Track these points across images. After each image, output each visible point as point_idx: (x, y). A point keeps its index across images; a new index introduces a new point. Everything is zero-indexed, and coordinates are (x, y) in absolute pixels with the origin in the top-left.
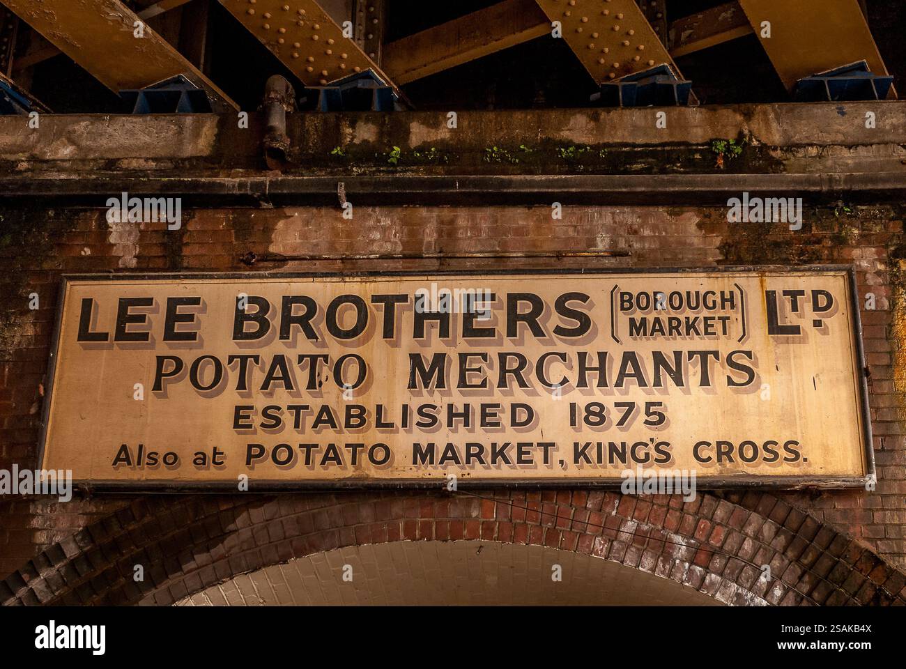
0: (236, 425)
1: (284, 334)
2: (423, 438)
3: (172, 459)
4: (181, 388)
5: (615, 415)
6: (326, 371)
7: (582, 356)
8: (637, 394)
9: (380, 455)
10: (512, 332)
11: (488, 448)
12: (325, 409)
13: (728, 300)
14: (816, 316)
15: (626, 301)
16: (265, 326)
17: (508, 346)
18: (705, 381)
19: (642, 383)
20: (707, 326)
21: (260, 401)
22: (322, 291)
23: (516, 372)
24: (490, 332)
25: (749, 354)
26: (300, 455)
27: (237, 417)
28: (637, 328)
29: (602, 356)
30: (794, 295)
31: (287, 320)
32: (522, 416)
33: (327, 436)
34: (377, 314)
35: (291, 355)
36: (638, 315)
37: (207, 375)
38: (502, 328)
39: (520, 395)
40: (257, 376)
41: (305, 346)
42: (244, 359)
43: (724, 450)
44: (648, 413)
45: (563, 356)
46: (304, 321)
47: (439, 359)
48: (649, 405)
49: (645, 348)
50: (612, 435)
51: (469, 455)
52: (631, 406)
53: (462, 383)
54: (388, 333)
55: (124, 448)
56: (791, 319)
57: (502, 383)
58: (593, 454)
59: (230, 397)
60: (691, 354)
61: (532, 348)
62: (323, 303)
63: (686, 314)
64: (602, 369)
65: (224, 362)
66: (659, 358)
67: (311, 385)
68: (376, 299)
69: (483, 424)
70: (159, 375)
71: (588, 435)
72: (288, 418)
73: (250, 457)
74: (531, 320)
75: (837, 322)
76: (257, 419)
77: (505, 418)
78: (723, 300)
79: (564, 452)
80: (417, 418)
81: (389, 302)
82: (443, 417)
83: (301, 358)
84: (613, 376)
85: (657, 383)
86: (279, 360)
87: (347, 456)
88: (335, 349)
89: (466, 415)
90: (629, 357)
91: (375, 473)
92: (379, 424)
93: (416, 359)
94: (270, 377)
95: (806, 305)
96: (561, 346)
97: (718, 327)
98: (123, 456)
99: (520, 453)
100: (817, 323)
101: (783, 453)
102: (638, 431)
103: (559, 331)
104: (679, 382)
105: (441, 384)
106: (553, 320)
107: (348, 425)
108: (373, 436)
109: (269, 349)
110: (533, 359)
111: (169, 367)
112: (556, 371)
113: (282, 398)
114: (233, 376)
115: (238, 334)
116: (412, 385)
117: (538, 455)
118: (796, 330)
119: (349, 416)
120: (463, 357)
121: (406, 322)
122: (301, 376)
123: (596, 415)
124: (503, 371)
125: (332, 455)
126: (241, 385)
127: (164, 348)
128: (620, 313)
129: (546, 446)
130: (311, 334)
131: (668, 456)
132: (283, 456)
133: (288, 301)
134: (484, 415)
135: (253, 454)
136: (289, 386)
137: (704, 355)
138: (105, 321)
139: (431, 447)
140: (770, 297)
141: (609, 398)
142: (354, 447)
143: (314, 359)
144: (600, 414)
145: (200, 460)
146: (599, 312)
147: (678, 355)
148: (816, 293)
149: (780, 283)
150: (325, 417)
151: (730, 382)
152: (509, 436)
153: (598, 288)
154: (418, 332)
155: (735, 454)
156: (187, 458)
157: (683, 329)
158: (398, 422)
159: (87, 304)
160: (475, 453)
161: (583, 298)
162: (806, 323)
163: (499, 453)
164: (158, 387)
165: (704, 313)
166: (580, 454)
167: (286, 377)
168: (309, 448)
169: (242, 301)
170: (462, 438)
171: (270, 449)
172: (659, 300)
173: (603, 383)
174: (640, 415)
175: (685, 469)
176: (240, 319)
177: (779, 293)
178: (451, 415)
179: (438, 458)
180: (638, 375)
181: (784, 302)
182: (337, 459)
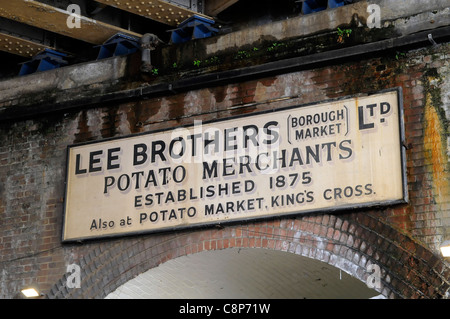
0: (136, 206)
1: (153, 160)
2: (209, 202)
3: (112, 224)
4: (113, 190)
5: (289, 180)
6: (169, 175)
7: (275, 153)
8: (298, 169)
9: (192, 212)
10: (245, 145)
11: (236, 204)
12: (170, 193)
13: (340, 114)
14: (382, 116)
15: (295, 122)
16: (145, 157)
17: (244, 152)
18: (329, 159)
19: (301, 163)
20: (331, 129)
21: (144, 193)
22: (167, 137)
23: (247, 165)
24: (236, 147)
25: (349, 141)
26: (160, 216)
27: (136, 202)
28: (299, 135)
29: (284, 152)
30: (371, 107)
31: (154, 153)
32: (250, 186)
33: (171, 206)
36: (299, 128)
37: (124, 184)
38: (241, 144)
39: (249, 176)
40: (143, 180)
41: (161, 165)
42: (138, 174)
43: (338, 192)
44: (304, 178)
45: (267, 154)
46: (161, 152)
47: (215, 163)
48: (304, 174)
49: (302, 145)
50: (288, 190)
51: (228, 208)
52: (296, 175)
53: (225, 174)
54: (194, 153)
55: (94, 221)
56: (368, 120)
57: (241, 172)
58: (279, 201)
59: (133, 192)
60: (323, 145)
61: (254, 152)
62: (168, 143)
63: (322, 124)
64: (284, 158)
65: (130, 176)
66: (309, 150)
67: (164, 183)
68: (189, 137)
69: (234, 192)
70: (106, 186)
71: (278, 192)
72: (155, 199)
73: (141, 219)
74: (253, 138)
75: (392, 118)
76: (144, 201)
77: (242, 188)
78: (338, 115)
79: (267, 202)
80: (206, 193)
81: (194, 138)
82: (217, 191)
83: (160, 170)
84: (288, 162)
85: (308, 162)
86: (151, 173)
87: (179, 214)
88: (174, 164)
89: (226, 189)
90: (296, 151)
91: (189, 221)
92: (192, 198)
93: (205, 164)
94: (148, 181)
95: (377, 110)
96: (267, 149)
97: (335, 128)
98: (94, 225)
99: (249, 204)
100: (382, 120)
101: (364, 191)
102: (300, 187)
103: (265, 142)
104: (317, 160)
105: (216, 176)
106: (263, 136)
107: (179, 200)
108: (189, 203)
109: (147, 167)
110: (254, 159)
111: (110, 181)
113: (153, 190)
114: (133, 182)
115: (136, 163)
116: (204, 177)
117: (256, 204)
118: (372, 126)
119: (179, 195)
120: (225, 160)
121: (201, 145)
122: (160, 178)
123: (281, 182)
124: (241, 165)
125: (173, 215)
126: (137, 187)
127: (107, 173)
128: (291, 129)
129: (259, 200)
130: (163, 159)
131: (312, 198)
132: (154, 217)
133: (154, 144)
134: (234, 188)
135: (143, 216)
136: (155, 185)
137: (329, 145)
138: (85, 164)
140: (360, 110)
141: (286, 173)
142: (182, 210)
143: (165, 170)
144: (283, 182)
145: (123, 223)
146: (282, 128)
147: (317, 146)
148: (382, 104)
149: (365, 101)
150: (170, 197)
151: (341, 157)
152: (244, 197)
153: (282, 116)
154: (206, 151)
155: (342, 194)
156: (118, 223)
157: (319, 133)
158: (199, 196)
159: (78, 156)
160: (230, 207)
161: (276, 123)
162: (377, 121)
163: (240, 206)
164: (105, 192)
165: (329, 123)
166: (274, 202)
167: (154, 181)
168: (163, 212)
169: (136, 147)
170: (224, 200)
171: (148, 215)
172: (309, 119)
173: (284, 165)
174: (300, 179)
175: (320, 204)
176: (136, 154)
177: (365, 107)
178: (220, 190)
179: (215, 211)
180: (299, 159)
181: (367, 112)
182: (175, 216)
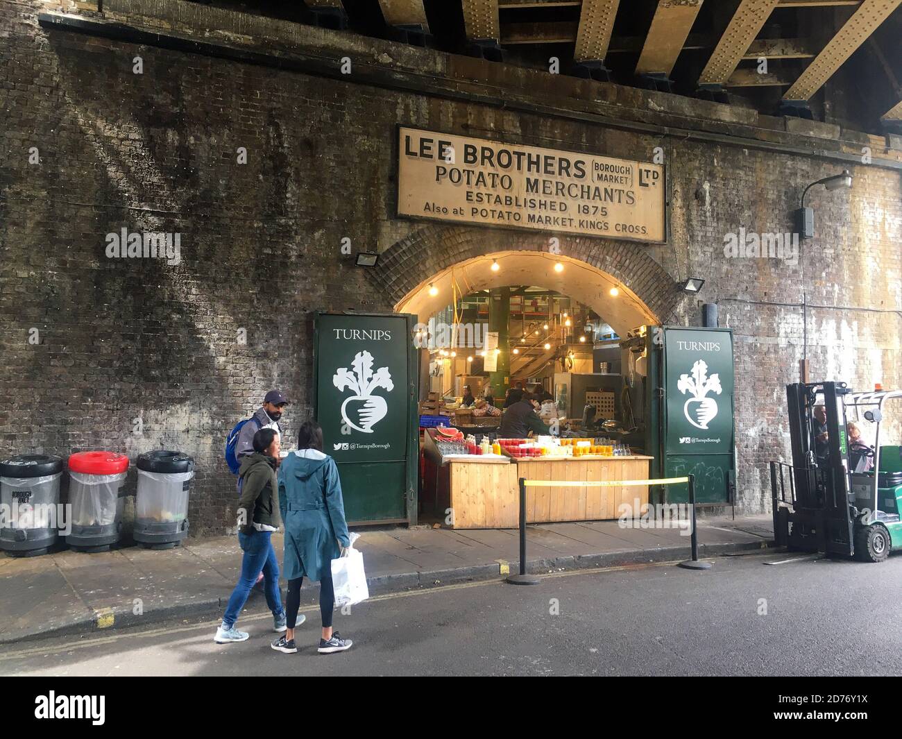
0: (467, 199)
1: (483, 163)
2: (532, 212)
3: (445, 211)
4: (446, 180)
5: (592, 210)
6: (498, 181)
7: (582, 186)
8: (600, 204)
9: (517, 217)
10: (560, 174)
11: (552, 219)
12: (498, 196)
13: (628, 171)
14: (653, 181)
15: (597, 166)
16: (475, 159)
17: (559, 179)
18: (619, 202)
19: (601, 200)
20: (621, 180)
21: (475, 191)
22: (496, 147)
23: (562, 190)
24: (553, 173)
25: (633, 192)
26: (490, 214)
27: (468, 196)
28: (600, 177)
29: (589, 187)
30: (648, 171)
31: (483, 157)
32: (563, 208)
33: (499, 208)
34: (515, 158)
35: (486, 173)
36: (600, 173)
37: (456, 178)
38: (557, 171)
39: (562, 199)
40: (474, 180)
41: (490, 169)
42: (469, 171)
43: (624, 227)
44: (602, 211)
45: (576, 186)
46: (489, 158)
47: (536, 181)
48: (602, 208)
49: (602, 185)
50: (591, 218)
51: (546, 221)
52: (597, 208)
53: (544, 192)
54: (519, 168)
55: (427, 204)
56: (645, 180)
57: (557, 194)
58: (585, 224)
59: (464, 187)
60: (616, 190)
61: (567, 181)
62: (496, 152)
63: (615, 174)
64: (588, 192)
65: (462, 172)
66: (606, 190)
67: (493, 186)
68: (515, 153)
69: (551, 209)
70: (438, 174)
71: (584, 217)
72: (485, 198)
73: (473, 213)
74: (566, 169)
75: (659, 183)
76: (475, 198)
77: (558, 207)
78: (627, 171)
79: (575, 223)
80: (529, 204)
81: (520, 155)
82: (538, 205)
83: (489, 174)
84: (592, 196)
85: (605, 200)
86: (481, 174)
87: (506, 215)
88: (501, 172)
89: (545, 205)
90: (597, 189)
91: (515, 223)
92: (516, 205)
93: (528, 180)
94: (478, 181)
95: (650, 175)
96: (576, 181)
97: (624, 180)
98: (427, 207)
99: (563, 222)
100: (654, 184)
101: (641, 231)
102: (598, 218)
103: (575, 175)
104: (612, 201)
105: (537, 192)
106: (573, 171)
107: (506, 204)
108: (514, 209)
109: (478, 168)
110: (567, 186)
111: (441, 172)
112: (574, 191)
113: (483, 190)
114: (465, 178)
115: (466, 161)
116: (527, 191)
117: (568, 223)
118: (647, 185)
119: (506, 201)
120: (544, 181)
121: (525, 163)
122: (489, 181)
123: (586, 210)
124: (557, 189)
125: (501, 215)
126: (468, 183)
127: (439, 163)
128: (595, 171)
129: (571, 220)
130: (492, 165)
131: (608, 228)
132: (484, 214)
133: (484, 149)
134: (551, 206)
135: (474, 211)
136: (485, 185)
137: (620, 191)
138: (415, 147)
139: (534, 216)
140: (641, 171)
141: (590, 204)
142: (509, 213)
143: (494, 175)
144: (587, 210)
145: (455, 212)
146: (588, 168)
147: (612, 190)
148: (654, 172)
149: (644, 167)
150: (498, 200)
151: (627, 203)
152: (558, 214)
153: (588, 159)
154: (529, 169)
155: (627, 229)
156: (451, 211)
157: (614, 180)
158: (523, 205)
159: (408, 138)
160: (548, 220)
161: (583, 163)
162: (650, 184)
163: (556, 221)
164: (438, 179)
165: (620, 175)
166: (581, 224)
167: (484, 181)
168: (493, 211)
169: (467, 147)
170: (544, 213)
171: (480, 210)
172: (607, 168)
173: (588, 198)
174: (599, 212)
175: (612, 233)
176: (467, 154)
177: (643, 170)
178: (540, 204)
179: (536, 220)
180: (599, 196)
181: (644, 174)
182: (502, 217)
